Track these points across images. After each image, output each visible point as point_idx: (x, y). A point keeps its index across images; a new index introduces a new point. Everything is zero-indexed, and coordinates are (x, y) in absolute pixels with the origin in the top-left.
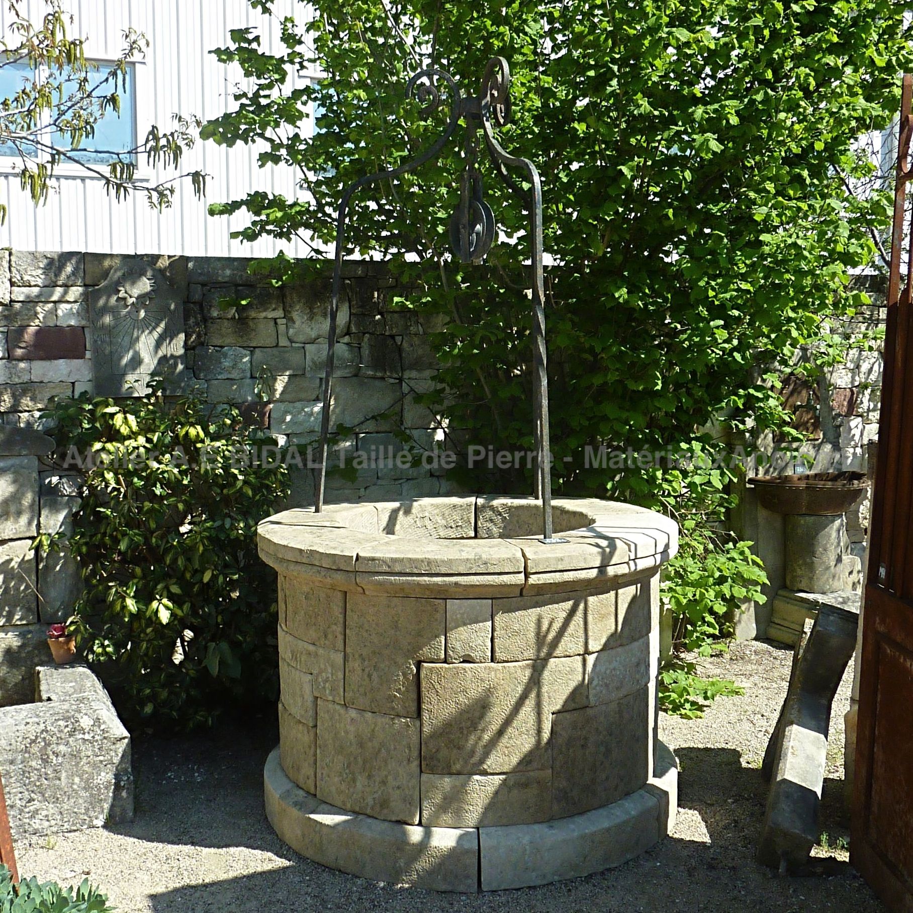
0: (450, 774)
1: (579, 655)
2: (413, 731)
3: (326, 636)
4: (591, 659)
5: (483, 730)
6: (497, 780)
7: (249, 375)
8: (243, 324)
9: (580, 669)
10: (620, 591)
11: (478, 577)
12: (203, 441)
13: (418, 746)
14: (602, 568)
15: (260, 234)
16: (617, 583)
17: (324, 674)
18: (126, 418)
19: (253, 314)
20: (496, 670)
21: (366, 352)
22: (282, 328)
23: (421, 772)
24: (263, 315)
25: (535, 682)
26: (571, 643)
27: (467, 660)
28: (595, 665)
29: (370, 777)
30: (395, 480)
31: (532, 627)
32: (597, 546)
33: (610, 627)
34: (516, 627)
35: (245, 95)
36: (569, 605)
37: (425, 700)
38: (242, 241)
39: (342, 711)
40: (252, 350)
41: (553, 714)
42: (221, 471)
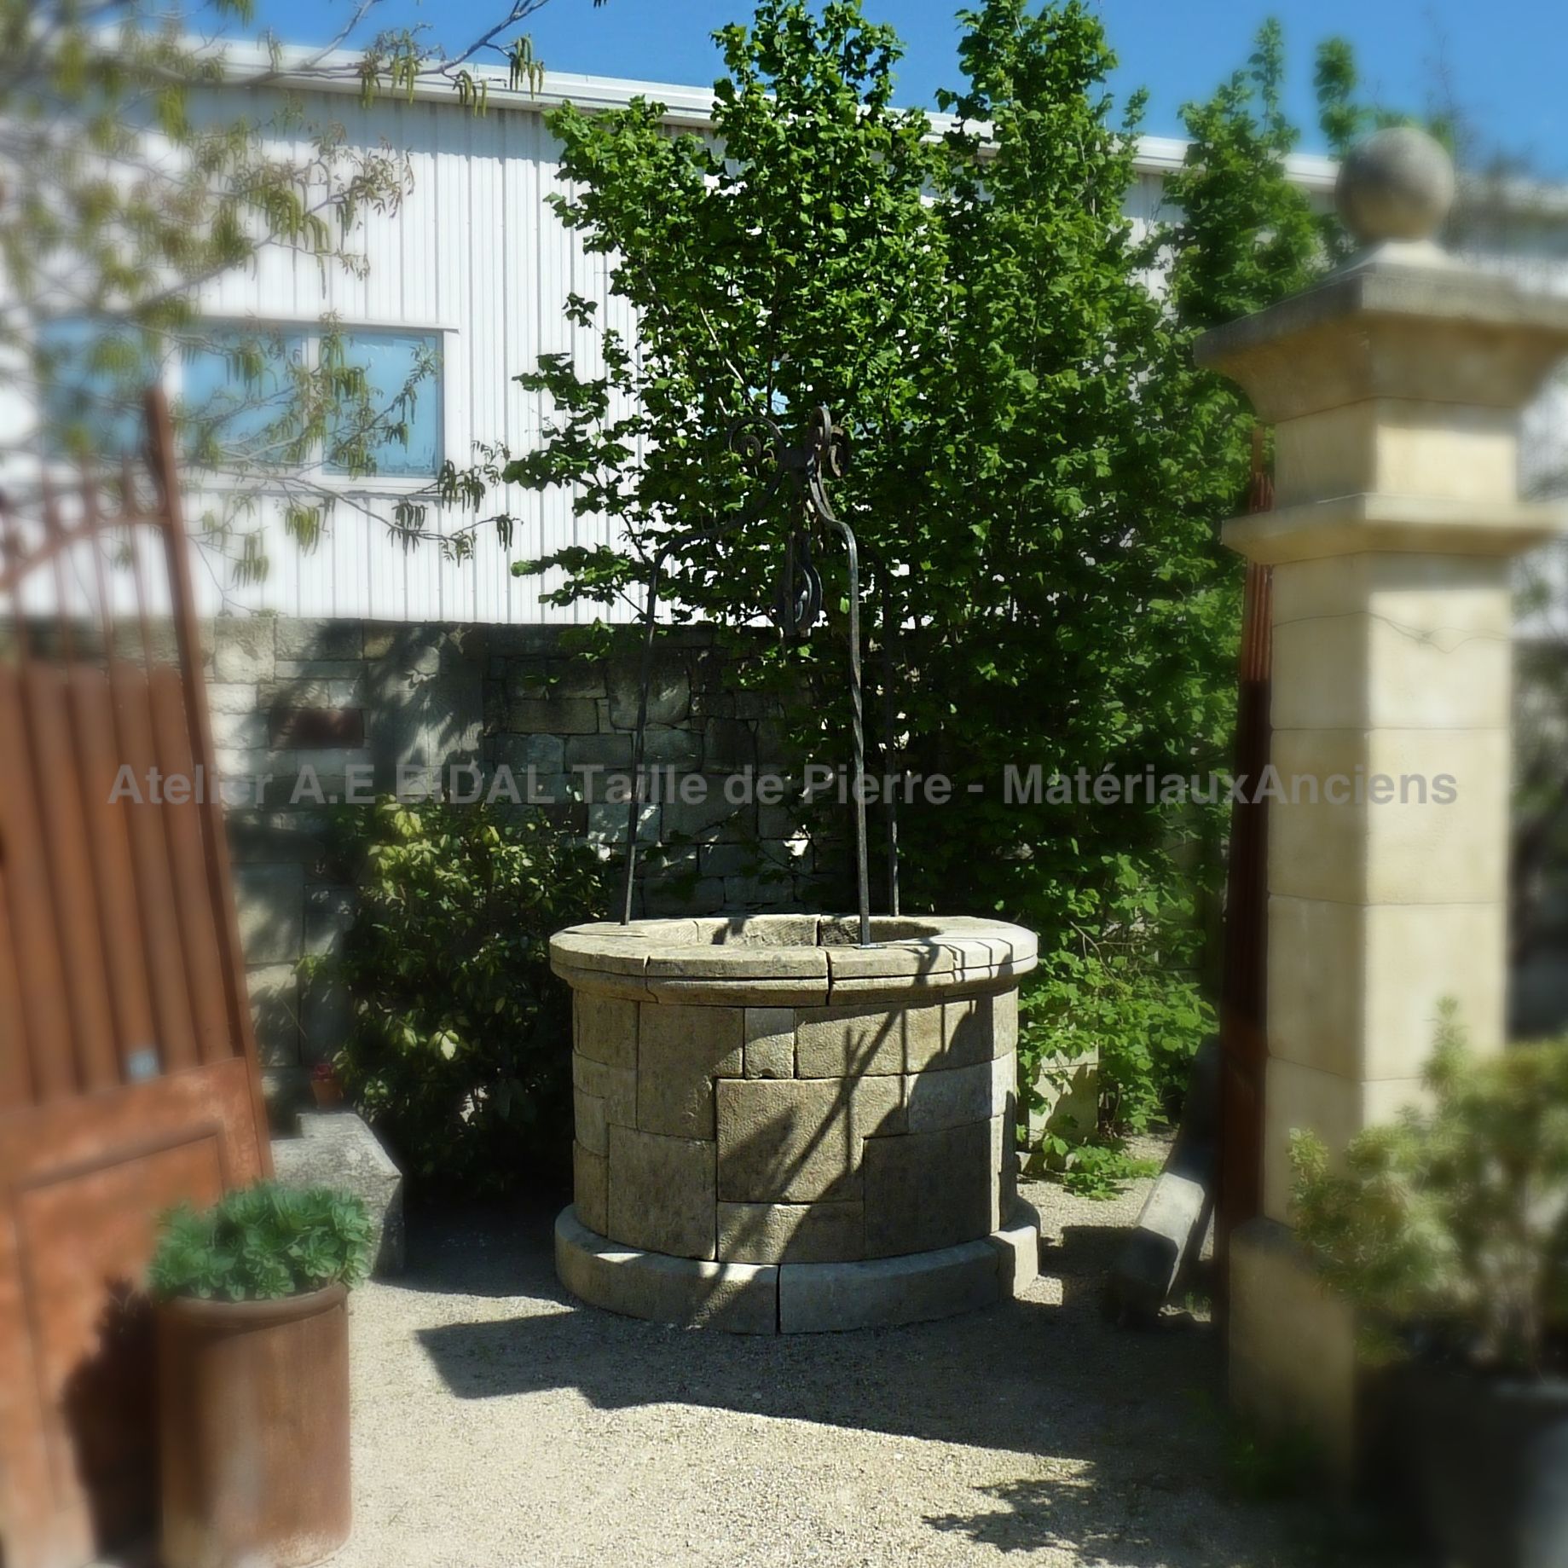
0: (749, 1202)
1: (896, 1074)
2: (707, 1154)
3: (618, 1052)
4: (911, 1081)
5: (785, 1154)
6: (801, 1210)
7: (561, 769)
8: (555, 705)
9: (898, 1091)
10: (947, 1006)
11: (777, 982)
12: (497, 845)
13: (713, 1174)
14: (921, 976)
15: (574, 597)
16: (942, 995)
17: (616, 1097)
18: (408, 817)
19: (567, 693)
20: (799, 1088)
21: (710, 740)
22: (604, 711)
23: (718, 1200)
24: (580, 694)
25: (844, 1101)
26: (885, 1059)
27: (768, 1075)
28: (915, 1088)
29: (663, 1208)
30: (748, 904)
31: (839, 1041)
32: (916, 951)
33: (934, 1044)
34: (822, 1039)
35: (556, 431)
36: (882, 1017)
37: (721, 1119)
38: (553, 606)
39: (634, 1136)
40: (567, 737)
41: (865, 1138)
42: (517, 880)
